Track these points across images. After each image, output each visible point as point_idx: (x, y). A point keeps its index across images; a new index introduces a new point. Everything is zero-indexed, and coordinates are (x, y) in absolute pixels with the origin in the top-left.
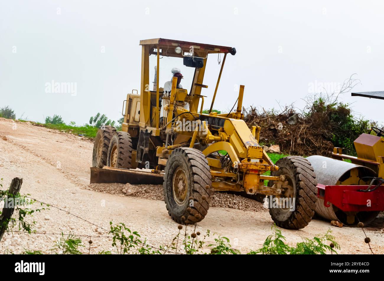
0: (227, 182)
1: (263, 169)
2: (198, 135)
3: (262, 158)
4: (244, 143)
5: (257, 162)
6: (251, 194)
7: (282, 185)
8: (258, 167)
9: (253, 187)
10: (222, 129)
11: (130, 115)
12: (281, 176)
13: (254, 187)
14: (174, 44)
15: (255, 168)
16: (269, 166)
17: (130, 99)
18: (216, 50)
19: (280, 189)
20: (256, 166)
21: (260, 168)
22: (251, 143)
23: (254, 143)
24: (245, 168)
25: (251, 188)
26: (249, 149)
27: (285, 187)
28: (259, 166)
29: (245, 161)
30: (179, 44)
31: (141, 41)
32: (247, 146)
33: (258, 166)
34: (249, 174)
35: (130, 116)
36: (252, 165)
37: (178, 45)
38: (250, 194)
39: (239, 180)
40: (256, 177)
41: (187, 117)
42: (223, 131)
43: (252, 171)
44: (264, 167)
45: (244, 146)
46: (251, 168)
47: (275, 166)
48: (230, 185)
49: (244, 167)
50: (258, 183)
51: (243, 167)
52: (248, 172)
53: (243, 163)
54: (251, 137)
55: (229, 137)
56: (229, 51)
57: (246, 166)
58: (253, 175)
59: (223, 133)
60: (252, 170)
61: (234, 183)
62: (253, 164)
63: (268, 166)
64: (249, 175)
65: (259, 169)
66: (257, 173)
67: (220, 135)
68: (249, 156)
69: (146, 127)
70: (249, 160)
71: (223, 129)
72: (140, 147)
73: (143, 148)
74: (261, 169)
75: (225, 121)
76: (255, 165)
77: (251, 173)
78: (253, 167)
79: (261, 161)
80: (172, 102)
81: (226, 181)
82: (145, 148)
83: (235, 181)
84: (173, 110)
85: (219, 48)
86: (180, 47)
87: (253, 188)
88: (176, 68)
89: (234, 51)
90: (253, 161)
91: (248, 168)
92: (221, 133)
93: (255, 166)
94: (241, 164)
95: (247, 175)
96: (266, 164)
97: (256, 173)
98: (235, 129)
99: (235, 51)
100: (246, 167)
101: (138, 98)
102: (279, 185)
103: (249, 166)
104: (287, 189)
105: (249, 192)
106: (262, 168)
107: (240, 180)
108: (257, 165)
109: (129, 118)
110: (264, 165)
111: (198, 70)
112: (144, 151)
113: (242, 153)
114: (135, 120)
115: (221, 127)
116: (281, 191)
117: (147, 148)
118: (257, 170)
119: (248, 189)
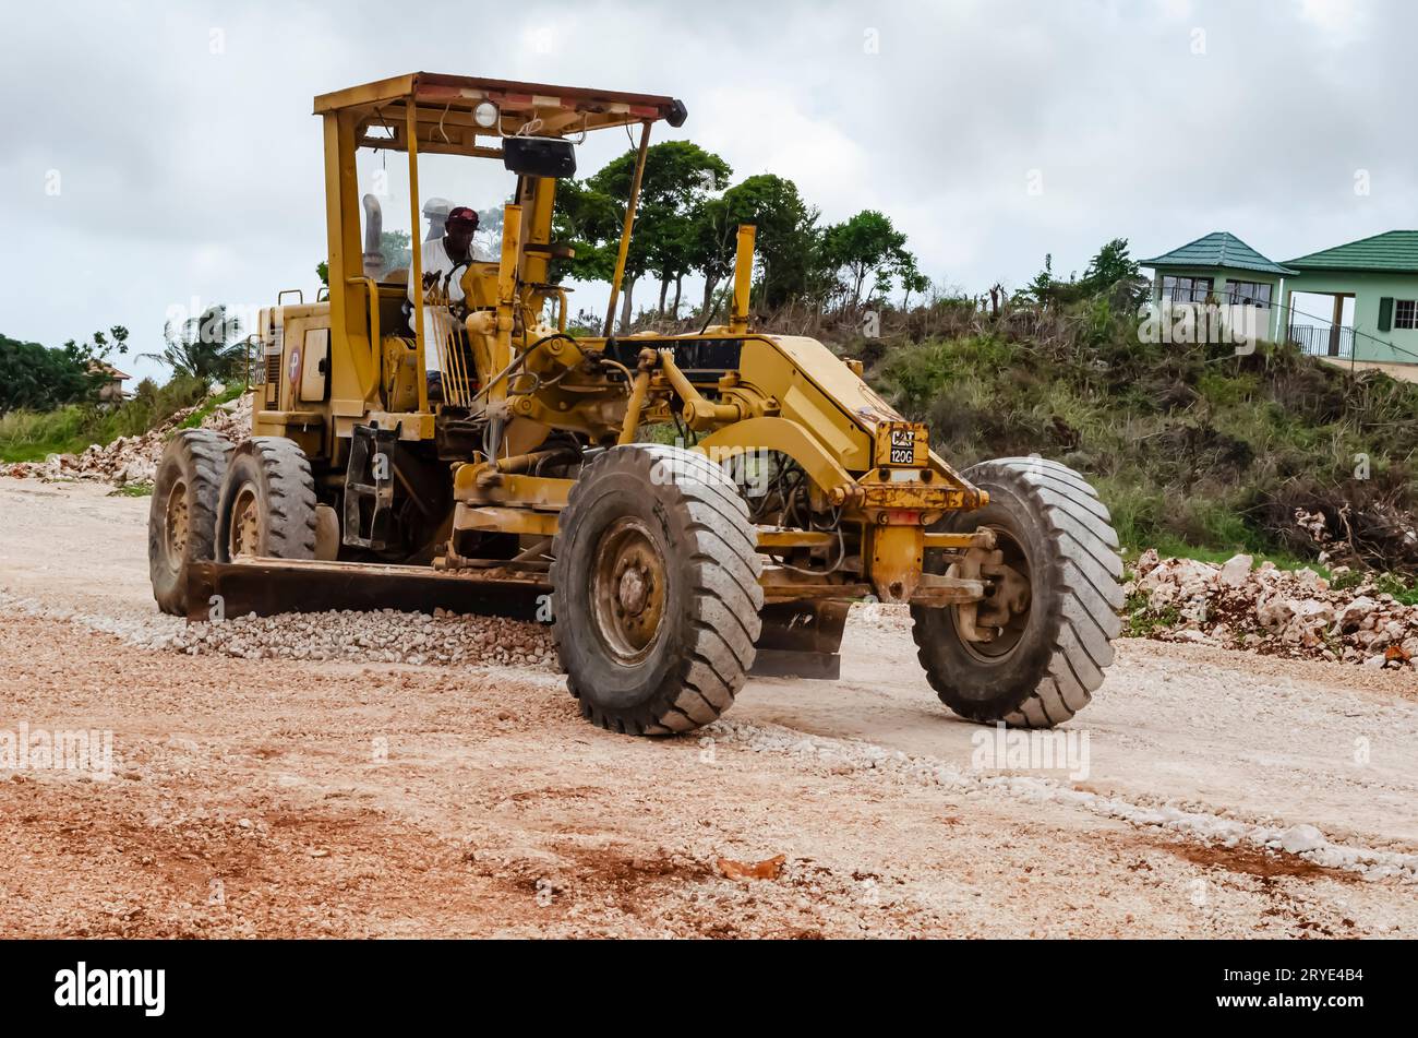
0: (796, 568)
1: (937, 506)
2: (602, 417)
3: (923, 465)
4: (852, 413)
5: (911, 481)
7: (982, 565)
8: (921, 500)
9: (904, 576)
10: (733, 377)
11: (277, 386)
12: (980, 532)
13: (908, 576)
14: (468, 94)
15: (908, 501)
16: (955, 492)
18: (618, 109)
19: (976, 578)
20: (915, 494)
21: (926, 501)
22: (874, 414)
23: (885, 413)
24: (878, 503)
25: (897, 582)
27: (992, 571)
28: (923, 496)
29: (873, 477)
30: (487, 94)
31: (317, 99)
32: (870, 426)
33: (919, 496)
34: (887, 525)
35: (277, 390)
36: (898, 493)
37: (484, 95)
39: (842, 553)
40: (911, 536)
41: (553, 352)
42: (740, 383)
43: (899, 516)
44: (940, 497)
45: (852, 427)
46: (896, 504)
47: (977, 493)
48: (805, 579)
49: (874, 503)
50: (919, 560)
51: (869, 503)
52: (885, 519)
53: (866, 489)
54: (866, 393)
55: (774, 400)
56: (660, 112)
57: (878, 498)
58: (899, 530)
59: (743, 392)
60: (900, 511)
61: (825, 570)
62: (902, 490)
63: (953, 491)
64: (888, 531)
65: (924, 505)
66: (916, 522)
67: (730, 398)
68: (880, 462)
69: (368, 412)
70: (885, 475)
71: (737, 375)
72: (358, 489)
73: (372, 489)
74: (930, 505)
75: (743, 345)
76: (910, 491)
77: (893, 522)
78: (902, 500)
79: (926, 477)
80: (508, 297)
81: (790, 564)
82: (378, 489)
83: (820, 562)
84: (512, 329)
85: (628, 103)
86: (492, 102)
87: (901, 578)
88: (441, 200)
89: (678, 110)
90: (899, 477)
91: (887, 505)
92: (732, 390)
93: (908, 495)
94: (863, 491)
95: (881, 532)
96: (943, 485)
97: (910, 523)
98: (796, 369)
99: (681, 110)
100: (880, 501)
101: (308, 316)
102: (972, 566)
103: (889, 496)
104: (997, 578)
106: (935, 502)
107: (846, 556)
108: (918, 490)
109: (277, 394)
110: (939, 488)
111: (530, 198)
112: (378, 500)
113: (850, 452)
114: (303, 399)
115: (728, 372)
116: (982, 587)
117: (387, 487)
118: (917, 508)
119: (886, 584)
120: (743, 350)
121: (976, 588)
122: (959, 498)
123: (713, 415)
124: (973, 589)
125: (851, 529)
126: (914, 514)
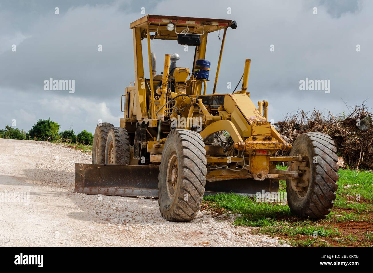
0: (230, 169)
3: (270, 135)
4: (248, 119)
6: (261, 180)
7: (299, 166)
8: (266, 147)
13: (264, 171)
14: (165, 21)
15: (262, 147)
16: (279, 144)
17: (128, 93)
18: (215, 24)
21: (268, 147)
22: (256, 118)
23: (259, 118)
24: (250, 148)
25: (260, 173)
26: (253, 125)
27: (302, 168)
28: (267, 145)
29: (250, 140)
31: (131, 24)
32: (251, 123)
33: (266, 145)
34: (255, 155)
36: (258, 144)
37: (170, 21)
38: (259, 180)
39: (244, 164)
40: (265, 158)
41: (183, 100)
42: (223, 109)
43: (259, 152)
44: (274, 146)
45: (247, 123)
46: (258, 148)
47: (287, 144)
48: (234, 172)
50: (268, 166)
51: (247, 148)
52: (254, 153)
53: (247, 143)
54: (256, 112)
55: (230, 115)
56: (229, 25)
57: (251, 146)
58: (261, 157)
59: (223, 112)
60: (260, 150)
61: (240, 169)
62: (260, 143)
64: (256, 157)
66: (266, 154)
67: (220, 114)
68: (254, 134)
69: (143, 118)
70: (254, 139)
71: (223, 106)
72: (137, 142)
73: (140, 142)
77: (257, 154)
79: (269, 139)
82: (142, 142)
83: (240, 167)
84: (166, 93)
85: (218, 22)
86: (173, 23)
87: (262, 172)
89: (234, 24)
91: (254, 148)
92: (221, 111)
93: (262, 145)
94: (245, 144)
95: (254, 157)
96: (276, 142)
97: (264, 154)
98: (236, 105)
101: (135, 90)
102: (294, 167)
103: (254, 146)
104: (304, 171)
105: (258, 177)
106: (271, 147)
107: (246, 164)
108: (265, 143)
110: (273, 143)
111: (198, 53)
112: (141, 145)
113: (246, 131)
114: (133, 115)
115: (220, 106)
116: (297, 173)
117: (144, 142)
118: (265, 149)
119: (256, 174)
120: (225, 98)
121: (295, 173)
122: (280, 146)
123: (212, 119)
124: (293, 175)
125: (247, 156)
126: (266, 151)
